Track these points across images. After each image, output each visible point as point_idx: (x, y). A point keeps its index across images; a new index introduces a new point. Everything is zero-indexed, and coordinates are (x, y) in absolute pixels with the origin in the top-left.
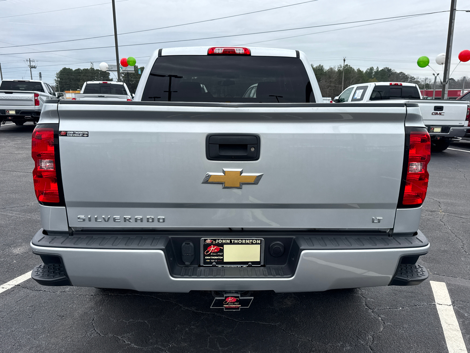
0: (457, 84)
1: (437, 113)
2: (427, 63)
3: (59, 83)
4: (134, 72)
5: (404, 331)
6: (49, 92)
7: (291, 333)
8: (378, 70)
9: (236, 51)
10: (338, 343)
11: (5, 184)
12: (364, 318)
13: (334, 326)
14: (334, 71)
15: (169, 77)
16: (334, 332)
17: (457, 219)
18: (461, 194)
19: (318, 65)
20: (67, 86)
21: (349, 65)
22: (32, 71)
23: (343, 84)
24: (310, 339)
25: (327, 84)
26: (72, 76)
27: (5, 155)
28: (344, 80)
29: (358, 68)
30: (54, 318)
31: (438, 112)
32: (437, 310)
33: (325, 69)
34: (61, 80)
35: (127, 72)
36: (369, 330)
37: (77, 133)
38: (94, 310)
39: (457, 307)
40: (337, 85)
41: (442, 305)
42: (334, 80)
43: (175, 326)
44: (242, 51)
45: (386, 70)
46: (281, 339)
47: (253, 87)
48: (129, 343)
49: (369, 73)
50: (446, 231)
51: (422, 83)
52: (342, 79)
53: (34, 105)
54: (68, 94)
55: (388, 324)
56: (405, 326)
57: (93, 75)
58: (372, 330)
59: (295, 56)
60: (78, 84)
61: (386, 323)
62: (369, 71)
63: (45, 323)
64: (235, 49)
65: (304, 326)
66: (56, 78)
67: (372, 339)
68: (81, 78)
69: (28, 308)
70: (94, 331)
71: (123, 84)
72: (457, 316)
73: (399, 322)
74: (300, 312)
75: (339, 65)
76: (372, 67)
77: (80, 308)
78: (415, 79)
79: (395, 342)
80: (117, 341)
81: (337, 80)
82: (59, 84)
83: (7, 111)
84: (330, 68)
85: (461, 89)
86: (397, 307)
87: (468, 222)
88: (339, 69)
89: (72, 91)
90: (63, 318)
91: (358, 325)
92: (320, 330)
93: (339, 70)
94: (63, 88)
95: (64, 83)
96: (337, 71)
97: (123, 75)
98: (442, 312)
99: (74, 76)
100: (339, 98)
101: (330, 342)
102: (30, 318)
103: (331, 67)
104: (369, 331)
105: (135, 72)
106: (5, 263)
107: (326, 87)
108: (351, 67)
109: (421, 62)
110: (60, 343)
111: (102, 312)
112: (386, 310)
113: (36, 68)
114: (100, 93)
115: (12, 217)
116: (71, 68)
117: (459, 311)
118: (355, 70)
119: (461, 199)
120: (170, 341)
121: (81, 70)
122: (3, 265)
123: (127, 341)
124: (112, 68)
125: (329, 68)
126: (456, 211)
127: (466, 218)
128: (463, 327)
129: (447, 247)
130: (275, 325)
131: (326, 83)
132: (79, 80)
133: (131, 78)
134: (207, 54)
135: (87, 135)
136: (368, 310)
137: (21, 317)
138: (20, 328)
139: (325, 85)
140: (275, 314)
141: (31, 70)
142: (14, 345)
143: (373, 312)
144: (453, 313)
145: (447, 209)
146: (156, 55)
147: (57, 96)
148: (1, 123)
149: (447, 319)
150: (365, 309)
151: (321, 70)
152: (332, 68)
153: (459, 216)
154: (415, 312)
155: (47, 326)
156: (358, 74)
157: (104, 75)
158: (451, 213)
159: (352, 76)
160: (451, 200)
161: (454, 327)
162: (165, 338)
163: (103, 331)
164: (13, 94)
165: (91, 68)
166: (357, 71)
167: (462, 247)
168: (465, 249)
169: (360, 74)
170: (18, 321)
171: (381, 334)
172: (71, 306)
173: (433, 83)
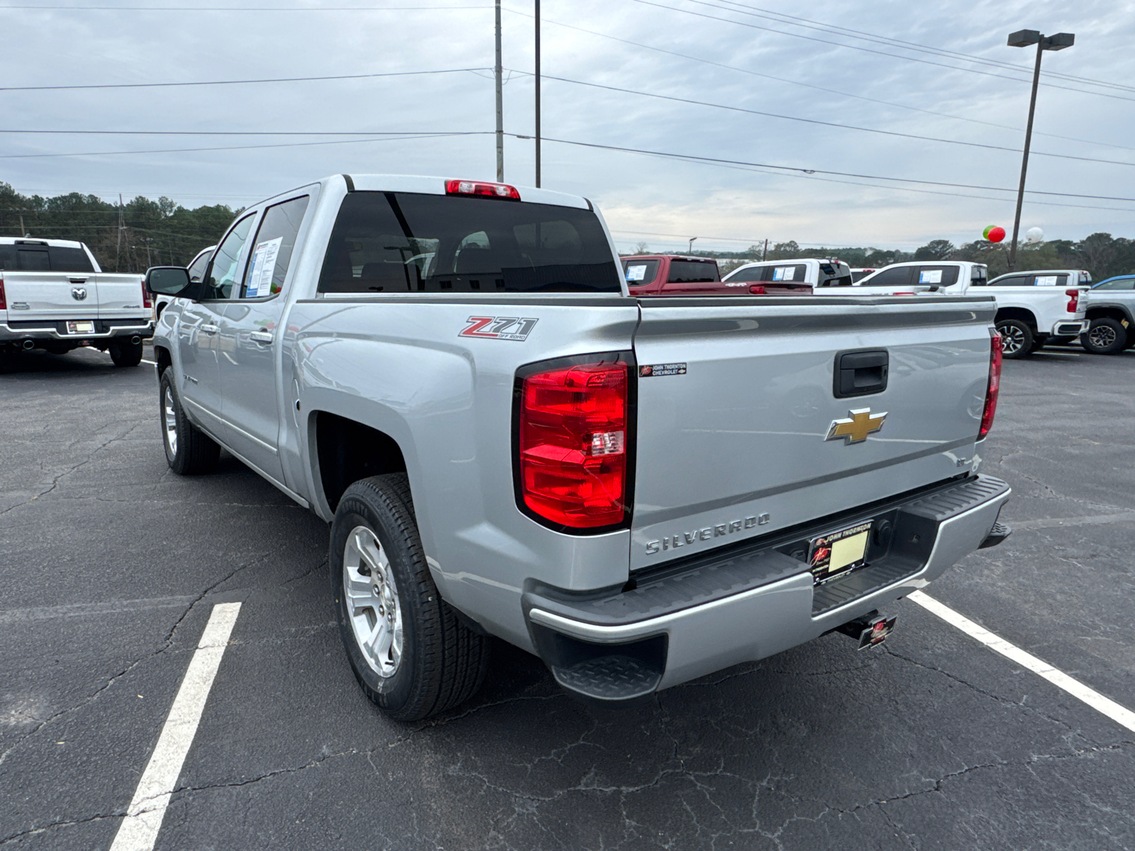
37: (668, 367)
134: (443, 193)
135: (684, 371)
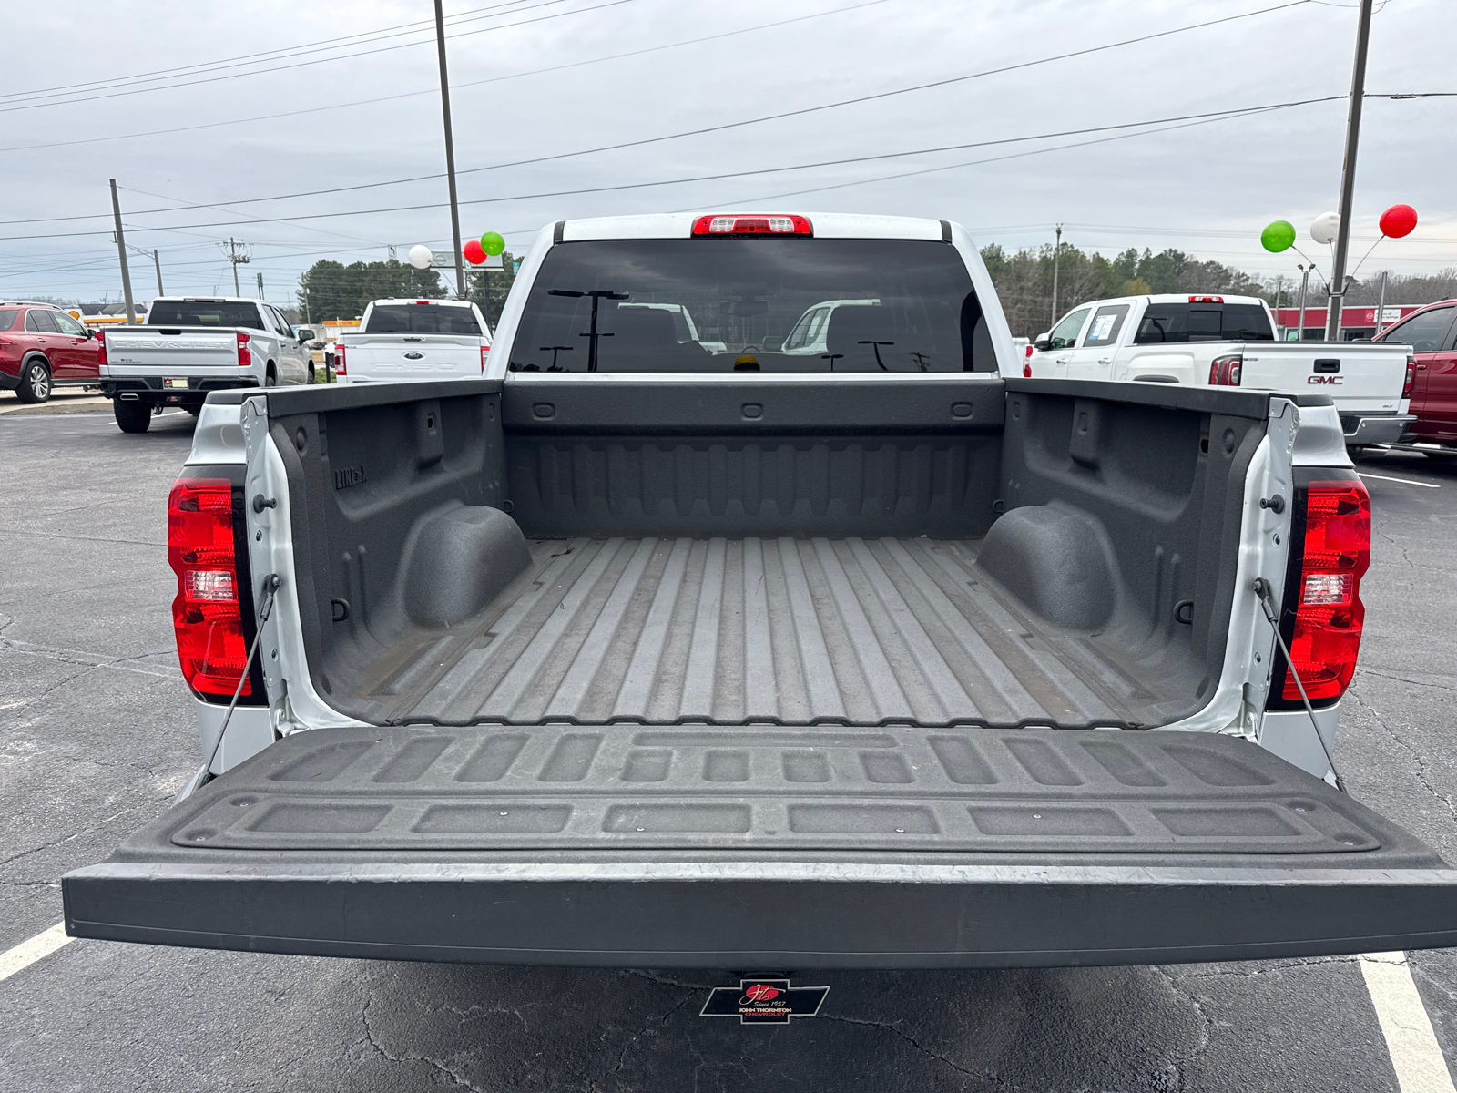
0: (1364, 291)
1: (1322, 378)
2: (1288, 239)
3: (309, 300)
4: (502, 270)
5: (1272, 1048)
6: (276, 329)
7: (937, 1052)
8: (1148, 258)
9: (771, 225)
10: (1076, 1087)
11: (150, 583)
12: (1150, 1004)
13: (1063, 1032)
14: (1031, 260)
15: (591, 297)
16: (1065, 1052)
17: (1396, 687)
18: (1401, 610)
19: (988, 245)
20: (328, 308)
21: (1069, 244)
22: (237, 269)
23: (1055, 294)
24: (994, 1075)
25: (1012, 294)
26: (342, 283)
27: (157, 500)
28: (1058, 284)
29: (1094, 253)
30: (255, 1001)
31: (1327, 376)
32: (1363, 979)
33: (1006, 254)
34: (313, 294)
35: (484, 270)
36: (1166, 1045)
38: (371, 974)
39: (1422, 969)
40: (1039, 299)
41: (1376, 961)
42: (1030, 284)
43: (599, 1027)
44: (788, 226)
45: (1172, 258)
46: (909, 1072)
47: (817, 310)
48: (468, 1083)
49: (1123, 264)
50: (1368, 722)
51: (1269, 289)
52: (1053, 281)
53: (237, 363)
54: (332, 329)
55: (1223, 1027)
56: (1273, 1031)
57: (396, 279)
58: (1175, 1043)
59: (940, 238)
60: (357, 303)
61: (1216, 1024)
62: (1123, 259)
63: (229, 1016)
64: (769, 219)
65: (974, 1030)
66: (300, 288)
67: (1177, 1075)
68: (364, 288)
69: (186, 965)
70: (369, 1041)
71: (471, 306)
72: (1426, 1000)
73: (1253, 1018)
74: (961, 985)
75: (1043, 245)
76: (1133, 249)
77: (331, 968)
78: (1248, 279)
79: (1248, 1085)
80: (432, 1075)
81: (1039, 286)
82: (309, 304)
83: (165, 381)
84: (1020, 253)
85: (1374, 305)
86: (1246, 967)
87: (1429, 694)
88: (1044, 254)
89: (341, 321)
90: (283, 998)
91: (1133, 1028)
92: (1022, 1042)
93: (1045, 259)
94: (317, 315)
95: (321, 302)
96: (1039, 259)
97: (474, 279)
98: (1380, 986)
99: (346, 281)
100: (1050, 337)
101: (1053, 1086)
102: (188, 997)
103: (1022, 251)
104: (1167, 1048)
105: (505, 271)
106: (132, 822)
107: (1009, 304)
108: (1077, 251)
109: (1271, 236)
110: (268, 1083)
111: (391, 980)
112: (1212, 977)
113: (248, 262)
114: (411, 330)
115: (162, 681)
116: (339, 262)
117: (1428, 982)
118: (1088, 258)
119: (1401, 625)
120: (585, 1080)
121: (365, 265)
122: (127, 830)
123: (461, 1078)
124: (445, 261)
125: (1017, 253)
126: (1392, 660)
127: (1422, 681)
128: (1446, 1037)
129: (1375, 773)
130: (891, 1027)
131: (1010, 292)
132: (359, 293)
133: (496, 285)
134: (689, 236)
136: (1161, 976)
137: (163, 993)
138: (158, 1031)
139: (1007, 298)
140: (887, 990)
141: (235, 268)
142: (138, 1086)
143: (1175, 985)
144: (1411, 989)
145: (1366, 656)
146: (547, 240)
147: (298, 339)
148: (153, 411)
149: (1395, 1008)
150: (1150, 975)
151: (996, 259)
152: (1025, 253)
153: (1401, 677)
154: (1299, 985)
155: (236, 1025)
156: (1095, 269)
157: (426, 280)
158: (1377, 667)
159: (1081, 273)
160: (1375, 629)
161: (1419, 1037)
162: (571, 1068)
163: (394, 1044)
164: (182, 334)
165: (391, 261)
166: (1091, 262)
167: (1418, 775)
168: (1428, 781)
169: (1100, 268)
170: (155, 1007)
171: (1203, 1059)
172: (306, 961)
173: (1298, 290)
